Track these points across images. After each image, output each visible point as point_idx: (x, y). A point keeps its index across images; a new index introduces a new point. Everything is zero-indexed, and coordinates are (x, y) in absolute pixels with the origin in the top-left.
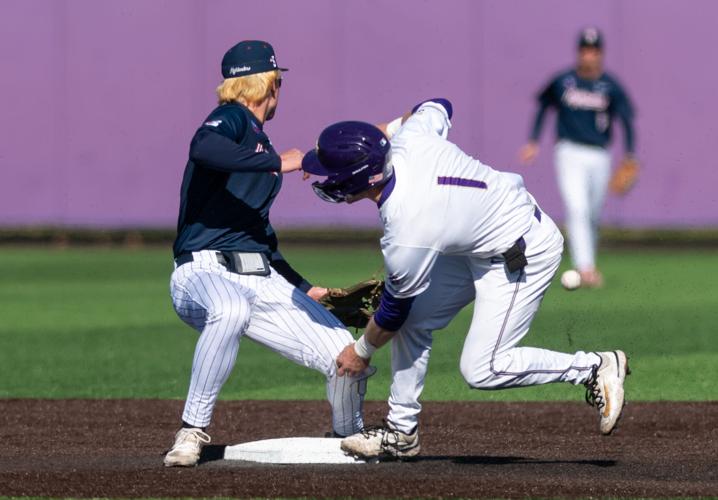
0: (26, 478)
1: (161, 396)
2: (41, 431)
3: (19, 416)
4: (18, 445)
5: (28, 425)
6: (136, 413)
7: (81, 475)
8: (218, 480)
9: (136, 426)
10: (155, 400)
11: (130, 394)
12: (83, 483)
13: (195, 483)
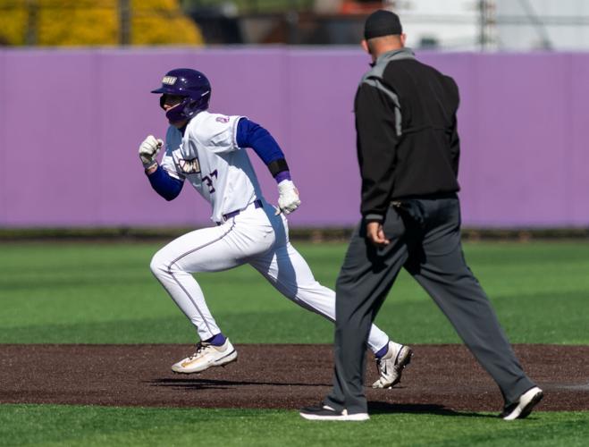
0: (454, 398)
1: (544, 342)
2: (463, 366)
3: (448, 356)
4: (448, 375)
5: (455, 362)
6: (527, 354)
7: (490, 396)
8: (584, 398)
9: (528, 363)
10: (541, 345)
11: (524, 341)
12: (492, 401)
13: (568, 401)
